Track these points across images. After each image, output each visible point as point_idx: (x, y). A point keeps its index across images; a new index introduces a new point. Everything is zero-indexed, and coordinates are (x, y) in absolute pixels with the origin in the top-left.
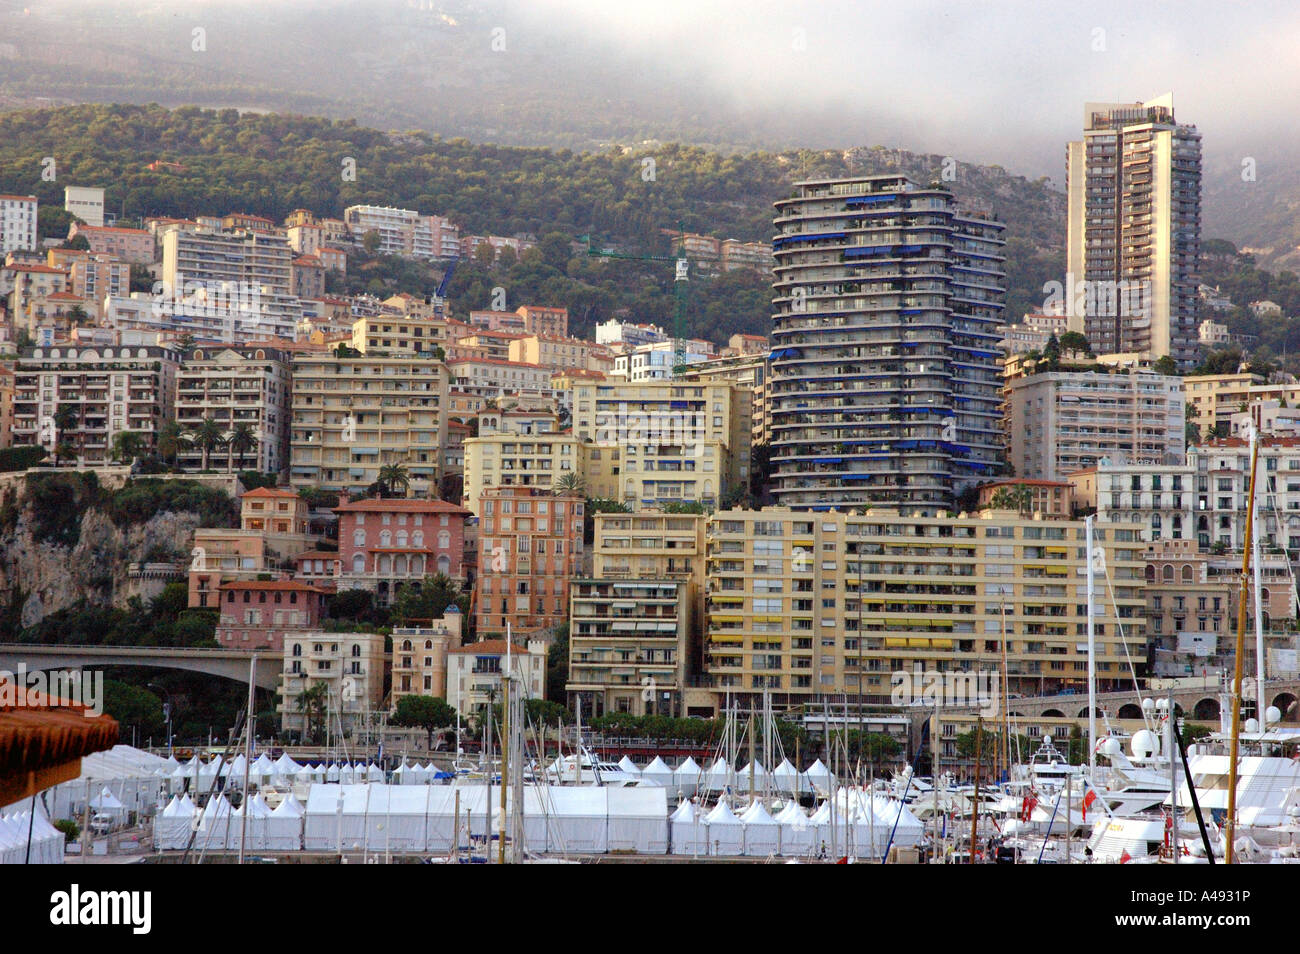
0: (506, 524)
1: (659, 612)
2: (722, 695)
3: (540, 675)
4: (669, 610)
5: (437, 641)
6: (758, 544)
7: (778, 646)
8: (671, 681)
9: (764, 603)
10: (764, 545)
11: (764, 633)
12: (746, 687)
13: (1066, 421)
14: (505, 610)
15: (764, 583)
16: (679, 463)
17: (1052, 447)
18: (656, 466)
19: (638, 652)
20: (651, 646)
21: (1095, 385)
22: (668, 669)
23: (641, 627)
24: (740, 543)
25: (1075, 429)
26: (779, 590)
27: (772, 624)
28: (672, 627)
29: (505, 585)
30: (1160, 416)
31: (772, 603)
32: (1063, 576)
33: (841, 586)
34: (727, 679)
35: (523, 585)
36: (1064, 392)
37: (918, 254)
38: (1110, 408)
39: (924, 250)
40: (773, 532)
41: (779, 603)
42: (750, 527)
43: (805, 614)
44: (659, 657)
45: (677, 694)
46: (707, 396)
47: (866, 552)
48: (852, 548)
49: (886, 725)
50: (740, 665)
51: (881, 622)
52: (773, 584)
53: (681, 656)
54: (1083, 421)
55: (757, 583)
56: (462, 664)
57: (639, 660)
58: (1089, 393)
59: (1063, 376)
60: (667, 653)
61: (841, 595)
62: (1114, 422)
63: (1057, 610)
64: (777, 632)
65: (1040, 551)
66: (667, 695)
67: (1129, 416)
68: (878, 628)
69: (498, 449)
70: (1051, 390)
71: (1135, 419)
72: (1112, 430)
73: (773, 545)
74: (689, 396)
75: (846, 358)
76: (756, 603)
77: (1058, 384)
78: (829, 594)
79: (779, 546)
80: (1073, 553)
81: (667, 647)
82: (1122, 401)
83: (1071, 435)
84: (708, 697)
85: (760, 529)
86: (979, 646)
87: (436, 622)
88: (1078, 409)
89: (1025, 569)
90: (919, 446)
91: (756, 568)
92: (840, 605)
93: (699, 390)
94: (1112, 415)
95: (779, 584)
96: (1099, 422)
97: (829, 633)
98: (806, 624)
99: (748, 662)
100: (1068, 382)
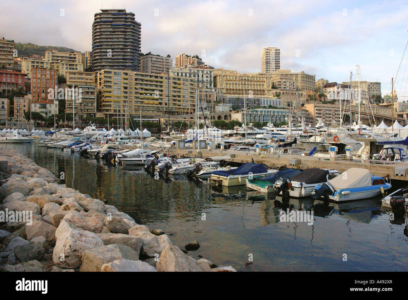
0: (39, 76)
1: (90, 93)
2: (106, 115)
3: (57, 109)
4: (92, 93)
5: (27, 101)
6: (115, 78)
7: (119, 102)
8: (93, 111)
9: (116, 92)
10: (116, 78)
11: (116, 99)
12: (112, 112)
13: (153, 65)
14: (39, 97)
15: (116, 87)
16: (74, 68)
17: (150, 70)
18: (68, 69)
19: (85, 103)
20: (87, 102)
21: (158, 58)
22: (93, 108)
23: (85, 97)
24: (110, 77)
25: (154, 66)
26: (120, 89)
27: (118, 97)
28: (94, 97)
29: (39, 90)
30: (169, 66)
31: (118, 92)
32: (180, 89)
33: (134, 89)
34: (107, 110)
35: (43, 91)
36: (153, 59)
37: (128, 26)
38: (160, 63)
39: (130, 25)
40: (118, 74)
41: (120, 92)
42: (113, 73)
43: (126, 95)
44: (90, 105)
45: (95, 114)
46: (77, 56)
47: (139, 81)
48: (136, 79)
49: (153, 121)
50: (111, 107)
51: (143, 98)
52: (118, 87)
53: (95, 104)
54: (156, 65)
55: (115, 87)
56: (35, 106)
57: (85, 105)
58: (156, 60)
59: (152, 56)
60: (92, 103)
61: (134, 91)
62: (161, 66)
63: (179, 96)
64: (120, 99)
65: (175, 83)
66: (92, 115)
67: (163, 65)
68: (142, 99)
69: (30, 63)
70: (150, 59)
71: (164, 66)
72: (160, 67)
73: (119, 78)
74: (72, 56)
75: (112, 47)
76: (115, 92)
77: (151, 58)
78: (131, 91)
79: (120, 78)
80: (182, 84)
81: (92, 102)
82: (163, 62)
83: (153, 68)
84: (102, 115)
85: (115, 73)
86: (164, 104)
87: (25, 96)
88: (155, 63)
89: (173, 87)
90: (129, 66)
91: (115, 83)
92: (134, 93)
93: (75, 55)
94: (160, 65)
95: (120, 87)
96: (158, 66)
97: (131, 100)
98: (126, 97)
99: (112, 106)
100: (153, 57)
